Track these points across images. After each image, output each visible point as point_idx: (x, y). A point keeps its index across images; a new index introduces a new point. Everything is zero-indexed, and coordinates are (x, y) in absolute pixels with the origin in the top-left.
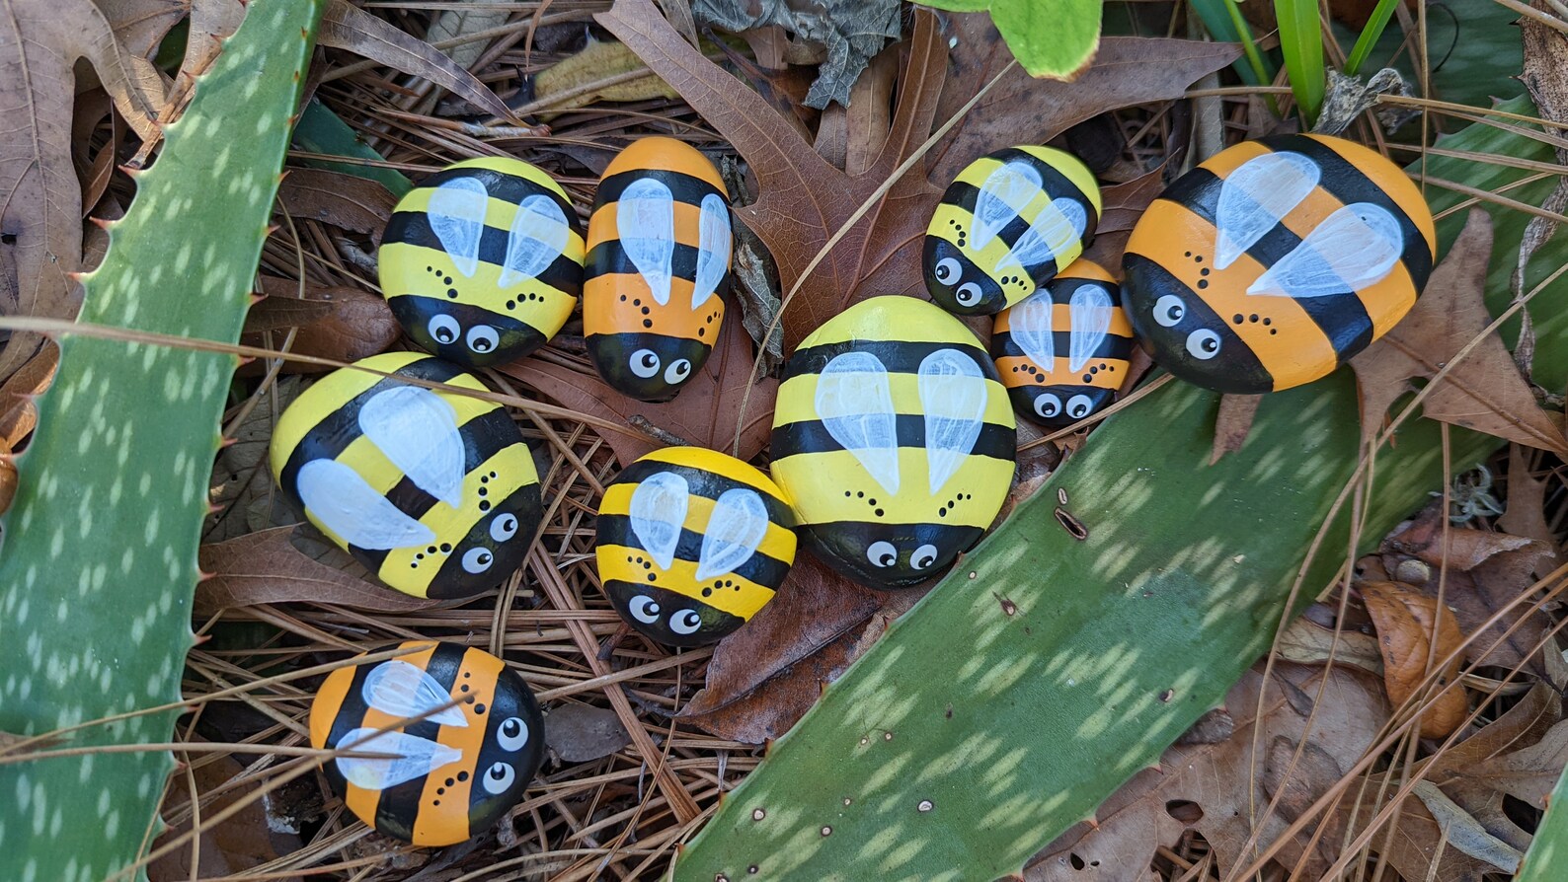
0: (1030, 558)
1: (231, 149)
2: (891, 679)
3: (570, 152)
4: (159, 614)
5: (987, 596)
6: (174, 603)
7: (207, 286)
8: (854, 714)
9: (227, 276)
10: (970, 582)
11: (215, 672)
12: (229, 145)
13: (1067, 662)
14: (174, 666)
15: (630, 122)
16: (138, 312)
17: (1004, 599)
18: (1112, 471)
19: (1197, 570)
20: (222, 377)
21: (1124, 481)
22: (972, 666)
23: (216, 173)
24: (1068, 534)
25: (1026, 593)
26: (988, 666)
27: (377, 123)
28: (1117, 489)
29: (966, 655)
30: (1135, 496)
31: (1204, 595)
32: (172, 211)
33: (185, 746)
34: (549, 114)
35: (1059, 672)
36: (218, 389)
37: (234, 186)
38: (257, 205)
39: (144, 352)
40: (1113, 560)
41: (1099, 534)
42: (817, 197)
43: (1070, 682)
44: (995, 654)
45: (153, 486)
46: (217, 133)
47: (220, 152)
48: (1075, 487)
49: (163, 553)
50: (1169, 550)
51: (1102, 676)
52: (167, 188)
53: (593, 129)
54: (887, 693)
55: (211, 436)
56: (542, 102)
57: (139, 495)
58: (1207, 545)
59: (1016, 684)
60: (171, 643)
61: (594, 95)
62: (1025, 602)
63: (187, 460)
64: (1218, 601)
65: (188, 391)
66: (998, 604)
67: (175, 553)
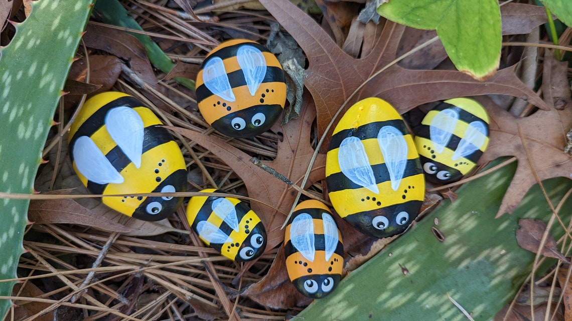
0: (418, 249)
1: (62, 17)
2: (347, 298)
3: (227, 31)
4: (8, 237)
5: (396, 265)
6: (15, 233)
7: (42, 84)
8: (327, 312)
9: (52, 80)
10: (389, 257)
11: (41, 256)
12: (61, 14)
13: (427, 297)
14: (14, 261)
15: (256, 19)
16: (9, 93)
17: (403, 267)
18: (461, 212)
19: (492, 259)
20: (45, 129)
21: (466, 217)
22: (384, 296)
23: (53, 28)
24: (436, 238)
25: (413, 265)
26: (391, 297)
27: (138, 8)
28: (462, 220)
29: (382, 290)
30: (469, 224)
31: (493, 271)
32: (31, 44)
33: (17, 298)
34: (219, 12)
35: (423, 301)
36: (42, 135)
37: (60, 36)
38: (70, 46)
39: (10, 113)
40: (455, 252)
41: (450, 239)
42: (339, 68)
43: (427, 306)
44: (396, 291)
45: (9, 178)
46: (56, 8)
47: (56, 17)
48: (442, 218)
49: (11, 210)
50: (481, 249)
51: (442, 305)
52: (30, 33)
53: (239, 21)
54: (343, 304)
55: (37, 157)
56: (217, 6)
57: (2, 181)
58: (498, 248)
59: (404, 305)
60: (13, 251)
61: (241, 5)
62: (413, 269)
63: (25, 167)
64: (499, 274)
65: (28, 134)
66: (400, 269)
67: (17, 210)
